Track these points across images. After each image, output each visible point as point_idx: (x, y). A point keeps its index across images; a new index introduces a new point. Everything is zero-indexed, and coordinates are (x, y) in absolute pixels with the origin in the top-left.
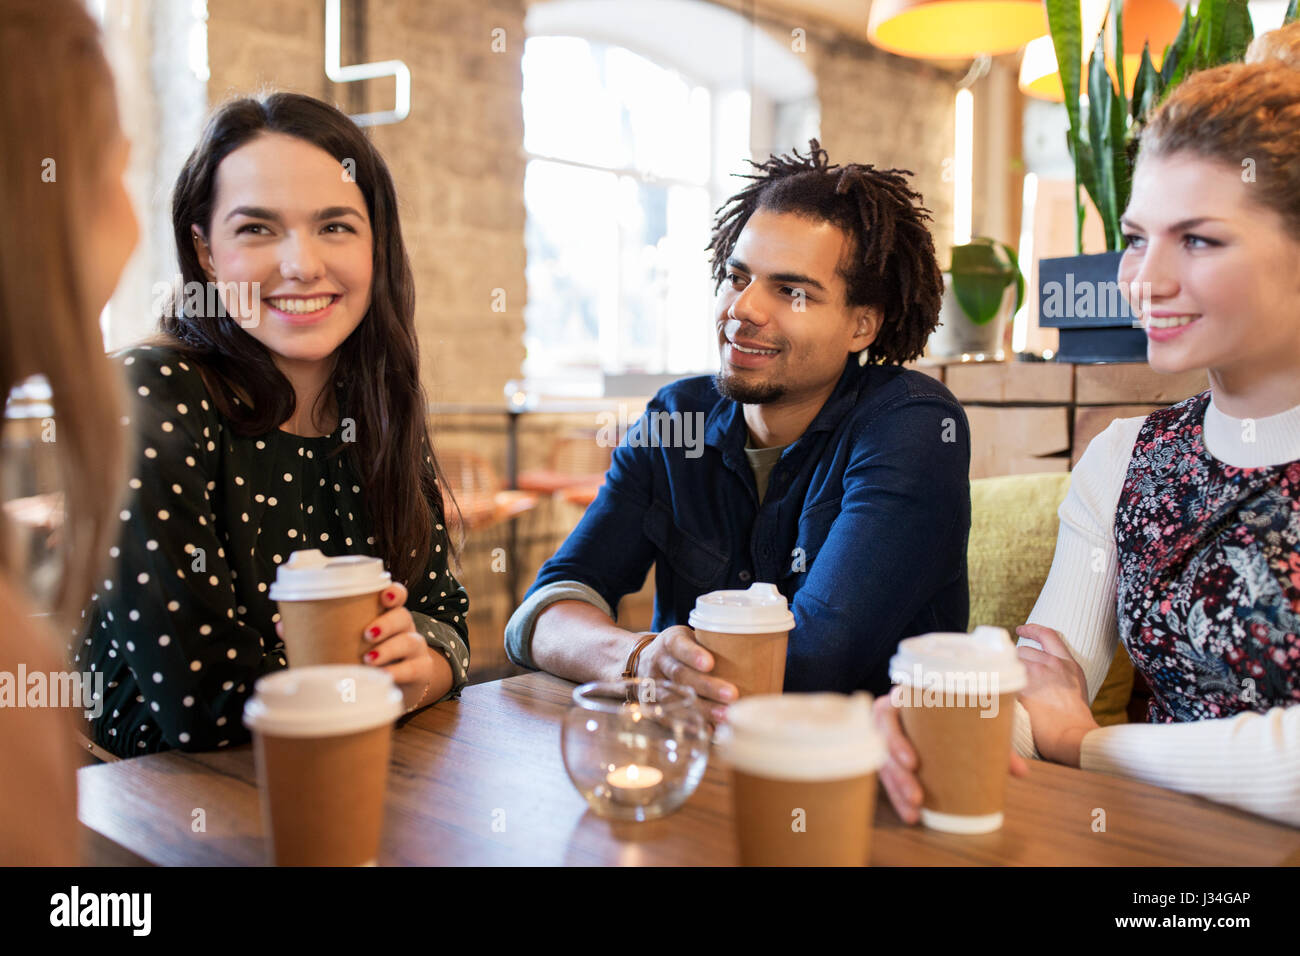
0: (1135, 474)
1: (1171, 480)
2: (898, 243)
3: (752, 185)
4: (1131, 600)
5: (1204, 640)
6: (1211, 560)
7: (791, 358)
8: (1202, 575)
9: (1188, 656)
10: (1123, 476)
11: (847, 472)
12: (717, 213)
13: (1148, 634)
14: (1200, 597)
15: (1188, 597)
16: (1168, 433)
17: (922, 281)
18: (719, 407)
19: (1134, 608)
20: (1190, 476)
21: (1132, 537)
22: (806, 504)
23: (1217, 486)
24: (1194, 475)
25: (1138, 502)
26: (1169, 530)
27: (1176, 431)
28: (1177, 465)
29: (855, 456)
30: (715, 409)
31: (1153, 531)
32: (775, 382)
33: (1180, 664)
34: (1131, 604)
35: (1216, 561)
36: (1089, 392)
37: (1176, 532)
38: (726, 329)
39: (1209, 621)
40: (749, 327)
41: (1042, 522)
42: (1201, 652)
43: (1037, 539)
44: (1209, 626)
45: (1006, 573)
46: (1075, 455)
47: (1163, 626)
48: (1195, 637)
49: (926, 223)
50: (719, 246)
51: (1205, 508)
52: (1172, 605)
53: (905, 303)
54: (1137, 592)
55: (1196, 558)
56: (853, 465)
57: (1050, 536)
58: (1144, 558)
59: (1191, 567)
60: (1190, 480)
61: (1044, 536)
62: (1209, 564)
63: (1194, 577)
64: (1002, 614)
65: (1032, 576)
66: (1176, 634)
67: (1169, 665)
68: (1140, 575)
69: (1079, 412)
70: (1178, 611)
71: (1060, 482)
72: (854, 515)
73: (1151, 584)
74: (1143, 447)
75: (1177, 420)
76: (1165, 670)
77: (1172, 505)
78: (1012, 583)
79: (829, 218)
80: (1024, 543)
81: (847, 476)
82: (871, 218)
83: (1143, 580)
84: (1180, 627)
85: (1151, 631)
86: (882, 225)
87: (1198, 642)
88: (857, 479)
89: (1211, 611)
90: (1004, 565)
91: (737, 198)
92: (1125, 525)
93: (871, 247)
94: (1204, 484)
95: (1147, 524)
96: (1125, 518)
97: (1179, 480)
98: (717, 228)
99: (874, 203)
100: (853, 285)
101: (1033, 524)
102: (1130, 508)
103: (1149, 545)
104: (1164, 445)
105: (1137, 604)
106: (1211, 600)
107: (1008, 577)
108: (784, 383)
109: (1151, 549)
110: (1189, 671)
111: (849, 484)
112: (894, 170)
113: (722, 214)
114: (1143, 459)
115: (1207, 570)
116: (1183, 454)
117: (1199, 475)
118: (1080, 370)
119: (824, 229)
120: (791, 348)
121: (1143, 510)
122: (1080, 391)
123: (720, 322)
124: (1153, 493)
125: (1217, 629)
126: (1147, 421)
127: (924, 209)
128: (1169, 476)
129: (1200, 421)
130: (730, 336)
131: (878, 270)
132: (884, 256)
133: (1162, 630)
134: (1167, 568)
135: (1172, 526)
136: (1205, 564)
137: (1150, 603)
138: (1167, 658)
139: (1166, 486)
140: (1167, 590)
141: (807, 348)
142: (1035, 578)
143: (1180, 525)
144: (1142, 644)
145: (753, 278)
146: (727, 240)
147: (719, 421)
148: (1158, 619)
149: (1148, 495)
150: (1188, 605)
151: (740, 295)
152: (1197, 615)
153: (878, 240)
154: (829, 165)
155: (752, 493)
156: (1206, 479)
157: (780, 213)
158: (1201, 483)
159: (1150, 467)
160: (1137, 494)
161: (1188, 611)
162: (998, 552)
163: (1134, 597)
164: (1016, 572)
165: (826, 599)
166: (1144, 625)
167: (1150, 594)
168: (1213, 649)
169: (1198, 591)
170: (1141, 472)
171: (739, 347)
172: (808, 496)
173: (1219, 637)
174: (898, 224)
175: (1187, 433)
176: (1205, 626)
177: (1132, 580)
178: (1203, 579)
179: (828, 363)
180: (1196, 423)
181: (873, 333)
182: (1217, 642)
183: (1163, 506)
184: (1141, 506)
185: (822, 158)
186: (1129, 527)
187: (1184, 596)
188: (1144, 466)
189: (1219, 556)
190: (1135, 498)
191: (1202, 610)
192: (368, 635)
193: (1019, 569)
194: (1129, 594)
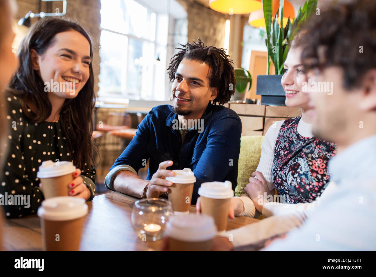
0: (280, 136)
1: (288, 139)
2: (225, 70)
3: (181, 51)
4: (274, 171)
5: (290, 182)
6: (294, 161)
7: (194, 102)
8: (292, 165)
9: (286, 186)
10: (277, 137)
11: (208, 136)
12: (171, 59)
13: (277, 180)
14: (291, 171)
15: (288, 170)
16: (289, 126)
17: (231, 81)
18: (170, 115)
19: (275, 173)
20: (292, 138)
21: (277, 154)
22: (196, 145)
23: (298, 141)
24: (293, 138)
25: (280, 144)
26: (286, 153)
27: (291, 125)
28: (290, 135)
29: (211, 132)
30: (169, 115)
31: (282, 153)
32: (189, 109)
33: (285, 188)
34: (274, 172)
35: (296, 161)
36: (269, 114)
37: (287, 153)
38: (175, 93)
39: (292, 177)
40: (182, 93)
41: (255, 149)
42: (289, 185)
43: (254, 154)
44: (292, 178)
45: (245, 163)
46: (265, 131)
47: (281, 178)
48: (288, 181)
49: (232, 64)
50: (172, 69)
51: (295, 147)
52: (284, 172)
53: (226, 87)
54: (276, 169)
55: (291, 160)
56: (210, 134)
57: (258, 153)
58: (279, 160)
59: (289, 163)
60: (292, 139)
61: (256, 153)
62: (294, 162)
63: (290, 165)
64: (244, 175)
65: (252, 164)
66: (284, 180)
67: (282, 188)
68: (277, 164)
69: (266, 119)
70: (285, 174)
71: (261, 138)
72: (210, 149)
73: (280, 167)
74: (282, 129)
75: (291, 122)
76: (281, 190)
77: (287, 146)
78: (247, 166)
79: (205, 62)
80: (251, 155)
81: (208, 138)
82: (217, 62)
83: (278, 165)
84: (285, 178)
85: (278, 179)
86: (220, 64)
87: (289, 182)
88: (211, 138)
89: (293, 174)
90: (245, 161)
91: (177, 55)
92: (276, 150)
93: (217, 71)
94: (296, 141)
95: (281, 151)
96: (276, 149)
97: (290, 139)
98: (171, 64)
99: (218, 58)
100: (211, 81)
101: (253, 150)
102: (278, 146)
103: (281, 156)
104: (287, 129)
105: (276, 172)
106: (293, 172)
107: (246, 164)
108: (192, 109)
109: (281, 157)
110: (287, 190)
111: (209, 139)
112: (222, 49)
113: (173, 59)
114: (282, 132)
115: (293, 163)
116: (292, 132)
117: (295, 138)
118: (267, 107)
119: (204, 65)
120: (194, 99)
121: (281, 147)
122: (267, 113)
123: (173, 91)
124: (283, 142)
125: (294, 179)
126: (284, 122)
127: (231, 60)
128: (287, 138)
129: (297, 124)
130: (177, 95)
131: (219, 77)
132: (221, 73)
133: (281, 179)
134: (284, 163)
135: (287, 152)
136: (293, 162)
137: (279, 172)
138: (282, 186)
139: (286, 141)
140: (283, 168)
141: (199, 99)
142: (253, 165)
143: (288, 151)
144: (276, 182)
145: (184, 79)
146: (174, 67)
147: (171, 119)
148: (280, 176)
149: (282, 143)
150: (288, 173)
151: (179, 84)
152: (290, 175)
153: (219, 69)
154: (204, 46)
155: (180, 141)
156: (296, 139)
157: (191, 60)
158: (295, 140)
159: (283, 135)
160: (280, 142)
161: (288, 174)
162: (243, 157)
163: (275, 170)
164: (248, 163)
165: (202, 173)
166: (277, 177)
167: (279, 169)
168: (292, 184)
169: (290, 169)
170: (281, 136)
171: (179, 99)
172: (197, 142)
173: (294, 181)
174: (224, 64)
175: (293, 126)
176: (291, 178)
177: (275, 165)
178: (292, 166)
179: (204, 103)
180: (296, 124)
181: (216, 95)
182: (293, 183)
183: (285, 146)
184: (280, 145)
185: (202, 44)
186: (277, 151)
187: (287, 170)
188: (282, 134)
189: (296, 160)
190: (279, 143)
191: (291, 174)
192: (70, 186)
193: (249, 162)
194: (274, 169)
